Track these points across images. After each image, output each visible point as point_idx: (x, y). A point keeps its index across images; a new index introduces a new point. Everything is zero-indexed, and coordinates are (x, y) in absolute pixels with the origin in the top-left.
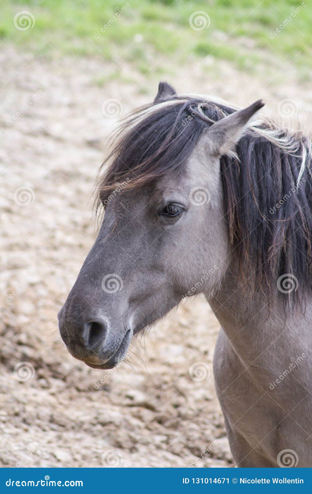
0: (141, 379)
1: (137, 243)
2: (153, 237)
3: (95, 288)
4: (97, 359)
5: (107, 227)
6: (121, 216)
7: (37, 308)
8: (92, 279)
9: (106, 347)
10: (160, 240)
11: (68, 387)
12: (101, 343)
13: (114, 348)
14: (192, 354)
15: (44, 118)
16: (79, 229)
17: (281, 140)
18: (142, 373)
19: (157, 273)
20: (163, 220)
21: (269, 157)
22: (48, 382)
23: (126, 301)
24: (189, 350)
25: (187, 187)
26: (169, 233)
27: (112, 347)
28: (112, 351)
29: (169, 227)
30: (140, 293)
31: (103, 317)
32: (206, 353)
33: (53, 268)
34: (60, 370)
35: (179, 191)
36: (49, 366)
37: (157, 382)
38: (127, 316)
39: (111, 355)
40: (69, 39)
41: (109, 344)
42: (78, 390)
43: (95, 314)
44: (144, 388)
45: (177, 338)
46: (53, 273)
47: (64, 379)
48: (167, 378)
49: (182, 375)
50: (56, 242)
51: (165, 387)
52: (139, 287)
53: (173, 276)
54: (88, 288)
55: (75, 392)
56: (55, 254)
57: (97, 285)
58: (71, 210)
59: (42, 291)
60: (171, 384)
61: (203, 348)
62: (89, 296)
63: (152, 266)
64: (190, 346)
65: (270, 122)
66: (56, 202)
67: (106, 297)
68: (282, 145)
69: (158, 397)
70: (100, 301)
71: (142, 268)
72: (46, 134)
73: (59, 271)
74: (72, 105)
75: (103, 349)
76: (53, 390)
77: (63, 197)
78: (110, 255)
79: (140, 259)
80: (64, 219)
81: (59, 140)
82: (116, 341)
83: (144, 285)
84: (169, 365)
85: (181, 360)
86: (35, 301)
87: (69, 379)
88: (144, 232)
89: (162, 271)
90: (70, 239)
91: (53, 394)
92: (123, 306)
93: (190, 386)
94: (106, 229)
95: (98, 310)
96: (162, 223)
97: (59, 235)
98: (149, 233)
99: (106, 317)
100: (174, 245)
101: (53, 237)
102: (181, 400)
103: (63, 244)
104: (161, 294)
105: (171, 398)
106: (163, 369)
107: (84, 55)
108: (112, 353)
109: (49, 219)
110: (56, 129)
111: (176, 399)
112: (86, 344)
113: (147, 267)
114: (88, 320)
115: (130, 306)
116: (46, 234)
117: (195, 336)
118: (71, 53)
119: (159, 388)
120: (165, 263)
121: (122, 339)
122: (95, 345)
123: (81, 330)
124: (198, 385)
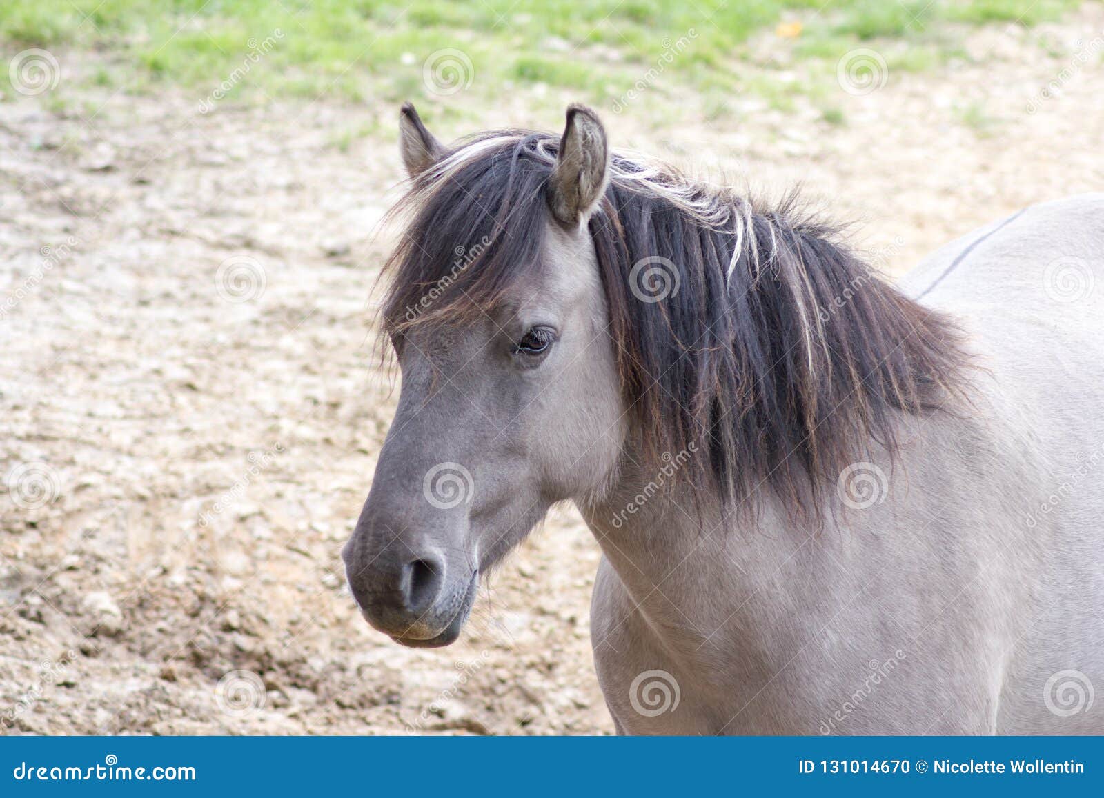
0: (456, 677)
1: (476, 406)
2: (504, 394)
3: (413, 497)
4: (425, 628)
5: (416, 383)
6: (442, 360)
7: (254, 561)
8: (405, 482)
9: (441, 605)
10: (516, 398)
11: (321, 703)
12: (433, 598)
13: (454, 605)
14: (548, 625)
15: (242, 215)
16: (323, 409)
17: (695, 204)
18: (456, 667)
19: (515, 459)
20: (521, 360)
21: (679, 236)
22: (284, 695)
23: (467, 517)
24: (541, 619)
25: (555, 293)
26: (531, 385)
27: (452, 604)
28: (452, 611)
29: (531, 373)
30: (489, 499)
31: (434, 550)
32: (572, 621)
33: (279, 487)
34: (305, 671)
35: (546, 305)
36: (283, 665)
37: (485, 682)
38: (469, 544)
39: (449, 620)
40: (280, 69)
41: (446, 599)
42: (341, 705)
43: (419, 545)
44: (463, 694)
45: (516, 597)
46: (279, 495)
47: (314, 689)
48: (503, 673)
49: (532, 666)
50: (281, 439)
51: (500, 689)
52: (487, 490)
53: (541, 464)
54: (399, 499)
55: (335, 710)
56: (281, 461)
57: (416, 491)
58: (306, 379)
59: (262, 530)
60: (511, 683)
61: (566, 614)
62: (404, 513)
63: (506, 448)
64: (542, 612)
65: (673, 172)
66: (277, 365)
67: (433, 512)
68: (699, 213)
69: (489, 709)
70: (424, 520)
71: (488, 454)
72: (249, 244)
73: (290, 491)
74: (291, 188)
75: (436, 609)
76: (294, 709)
77: (289, 357)
78: (432, 435)
79: (485, 437)
80: (294, 396)
81: (273, 252)
82: (458, 593)
83: (494, 485)
84: (506, 649)
85: (527, 637)
86: (250, 550)
87: (322, 687)
88: (486, 385)
89: (524, 455)
90: (305, 432)
91: (294, 716)
92: (462, 527)
93: (547, 685)
94: (416, 386)
95: (423, 538)
96: (518, 367)
97: (287, 425)
98: (496, 387)
99: (438, 549)
100: (541, 405)
101: (275, 430)
102: (533, 710)
103: (294, 441)
104: (521, 499)
105: (513, 709)
106: (495, 657)
107: (309, 94)
108: (452, 616)
109: (267, 397)
110: (267, 233)
111: (522, 710)
112: (407, 602)
113: (497, 451)
114: (408, 556)
115: (472, 526)
116: (261, 426)
117: (549, 591)
118: (282, 94)
119: (490, 691)
120: (527, 440)
121: (466, 587)
122: (422, 602)
123: (396, 577)
124: (561, 680)
